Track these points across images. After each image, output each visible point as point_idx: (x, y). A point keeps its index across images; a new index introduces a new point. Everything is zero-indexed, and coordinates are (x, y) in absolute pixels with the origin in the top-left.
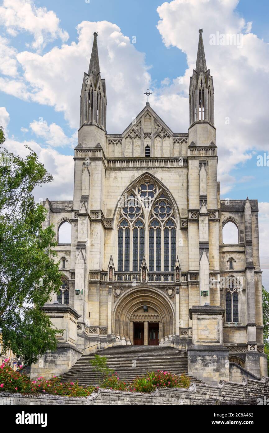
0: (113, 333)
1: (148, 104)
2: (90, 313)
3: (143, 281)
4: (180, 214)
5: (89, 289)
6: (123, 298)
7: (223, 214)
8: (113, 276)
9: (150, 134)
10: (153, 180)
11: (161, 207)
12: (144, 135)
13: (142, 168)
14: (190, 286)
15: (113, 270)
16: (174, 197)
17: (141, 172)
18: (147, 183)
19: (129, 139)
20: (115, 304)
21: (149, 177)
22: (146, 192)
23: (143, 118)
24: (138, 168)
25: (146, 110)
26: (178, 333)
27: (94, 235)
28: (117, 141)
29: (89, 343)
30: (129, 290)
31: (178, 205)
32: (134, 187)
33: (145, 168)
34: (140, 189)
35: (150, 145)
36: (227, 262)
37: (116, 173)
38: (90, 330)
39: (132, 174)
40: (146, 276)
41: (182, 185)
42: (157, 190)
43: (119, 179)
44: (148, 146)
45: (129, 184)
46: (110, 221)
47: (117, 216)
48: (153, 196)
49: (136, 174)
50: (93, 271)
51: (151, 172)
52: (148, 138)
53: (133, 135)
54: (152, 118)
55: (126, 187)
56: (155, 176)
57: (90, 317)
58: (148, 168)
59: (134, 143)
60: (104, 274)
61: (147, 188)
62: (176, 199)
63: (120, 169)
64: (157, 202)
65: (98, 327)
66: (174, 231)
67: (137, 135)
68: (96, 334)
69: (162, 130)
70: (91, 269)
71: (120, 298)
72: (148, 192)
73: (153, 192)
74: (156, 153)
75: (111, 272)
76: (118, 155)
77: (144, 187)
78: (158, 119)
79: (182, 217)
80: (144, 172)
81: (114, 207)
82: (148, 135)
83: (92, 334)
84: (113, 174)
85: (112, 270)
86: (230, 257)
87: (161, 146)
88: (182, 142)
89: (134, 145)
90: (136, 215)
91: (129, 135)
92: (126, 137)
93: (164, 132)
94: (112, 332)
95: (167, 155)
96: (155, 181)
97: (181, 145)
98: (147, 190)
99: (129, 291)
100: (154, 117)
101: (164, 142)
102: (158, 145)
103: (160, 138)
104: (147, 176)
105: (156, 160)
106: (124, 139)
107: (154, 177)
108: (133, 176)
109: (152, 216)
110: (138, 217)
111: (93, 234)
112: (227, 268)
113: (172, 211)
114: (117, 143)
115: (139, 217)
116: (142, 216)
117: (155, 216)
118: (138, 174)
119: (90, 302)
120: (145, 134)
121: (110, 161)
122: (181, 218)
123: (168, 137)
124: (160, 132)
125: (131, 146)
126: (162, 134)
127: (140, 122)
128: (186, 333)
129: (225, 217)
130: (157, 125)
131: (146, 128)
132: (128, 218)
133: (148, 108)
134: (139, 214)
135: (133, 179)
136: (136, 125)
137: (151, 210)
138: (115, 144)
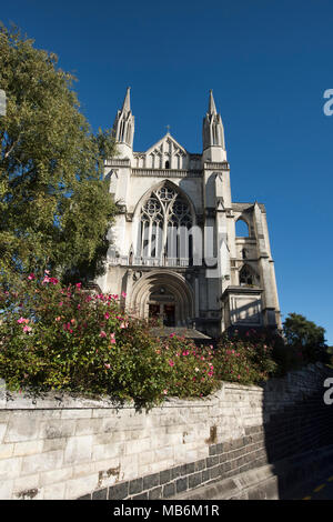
4: (196, 212)
6: (142, 281)
10: (173, 186)
12: (164, 153)
13: (163, 176)
17: (162, 179)
20: (134, 286)
21: (169, 183)
22: (165, 194)
23: (164, 142)
24: (159, 176)
25: (166, 137)
26: (197, 316)
28: (142, 157)
31: (194, 204)
32: (155, 190)
33: (165, 176)
34: (160, 191)
35: (169, 160)
36: (241, 251)
37: (139, 179)
39: (154, 181)
41: (198, 190)
42: (175, 193)
43: (142, 183)
44: (167, 162)
45: (150, 187)
46: (132, 215)
47: (138, 211)
48: (171, 198)
49: (157, 181)
51: (170, 179)
54: (172, 142)
55: (148, 189)
58: (168, 177)
61: (166, 191)
63: (143, 176)
64: (176, 202)
67: (158, 153)
71: (138, 280)
72: (168, 194)
73: (171, 195)
74: (174, 166)
76: (141, 166)
77: (163, 190)
79: (198, 214)
80: (164, 179)
84: (137, 180)
86: (243, 247)
90: (155, 211)
92: (149, 154)
97: (195, 162)
99: (149, 274)
102: (177, 161)
104: (167, 182)
105: (175, 171)
106: (147, 156)
107: (173, 183)
109: (170, 213)
112: (240, 257)
113: (189, 210)
116: (162, 212)
118: (159, 180)
121: (134, 170)
127: (162, 145)
128: (204, 316)
129: (236, 215)
130: (176, 148)
131: (166, 149)
132: (148, 214)
133: (168, 135)
134: (158, 211)
135: (154, 183)
136: (158, 146)
137: (169, 208)
138: (139, 159)
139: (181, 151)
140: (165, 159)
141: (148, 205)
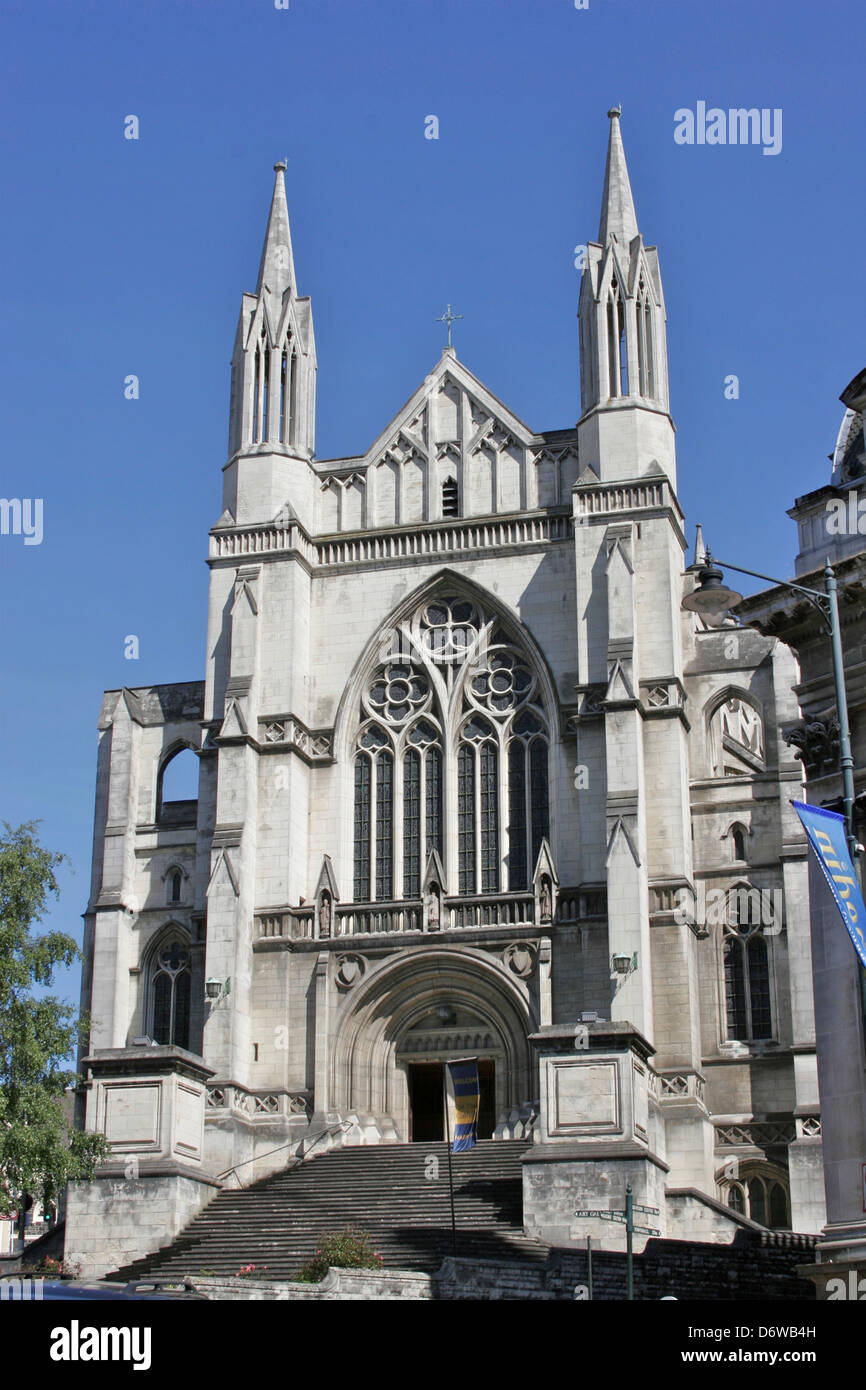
0: (334, 1106)
2: (256, 1046)
3: (429, 930)
4: (560, 693)
5: (256, 970)
6: (366, 989)
7: (703, 681)
8: (333, 921)
9: (457, 444)
10: (469, 590)
11: (497, 674)
12: (436, 449)
13: (430, 560)
14: (585, 934)
15: (334, 902)
16: (539, 638)
17: (427, 571)
18: (449, 601)
19: (386, 467)
20: (342, 1011)
21: (453, 583)
23: (433, 396)
24: (415, 562)
25: (441, 373)
27: (269, 794)
28: (351, 480)
29: (254, 1148)
30: (385, 961)
31: (551, 664)
32: (406, 619)
33: (439, 556)
34: (427, 620)
35: (456, 477)
36: (724, 837)
37: (344, 581)
38: (258, 1104)
39: (398, 580)
40: (442, 913)
41: (564, 599)
42: (483, 621)
43: (355, 598)
44: (448, 483)
45: (386, 613)
46: (326, 737)
47: (350, 717)
49: (409, 579)
50: (268, 911)
51: (459, 568)
52: (449, 457)
53: (398, 454)
54: (464, 392)
55: (379, 622)
56: (473, 578)
57: (256, 1059)
58: (451, 558)
59: (402, 478)
60: (304, 915)
61: (450, 616)
62: (543, 646)
63: (357, 568)
65: (284, 1092)
66: (540, 751)
67: (414, 452)
68: (277, 1116)
69: (496, 428)
70: (262, 906)
71: (355, 989)
75: (324, 909)
76: (351, 523)
77: (438, 613)
78: (481, 395)
79: (563, 701)
80: (436, 568)
81: (340, 689)
82: (448, 448)
83: (263, 1116)
84: (336, 584)
85: (329, 903)
86: (735, 820)
87: (494, 476)
88: (561, 459)
89: (404, 485)
90: (412, 707)
91: (388, 457)
92: (377, 461)
93: (503, 434)
94: (332, 1104)
97: (559, 468)
98: (450, 624)
99: (384, 965)
100: (469, 392)
101: (499, 466)
102: (484, 475)
103: (488, 454)
104: (445, 581)
105: (479, 526)
106: (372, 472)
107: (471, 584)
108: (402, 585)
109: (466, 706)
110: (421, 712)
111: (266, 791)
112: (725, 859)
113: (533, 684)
114: (351, 484)
115: (425, 715)
116: (436, 709)
117: (478, 706)
118: (416, 577)
119: (257, 1012)
120: (439, 445)
121: (323, 545)
122: (560, 707)
123: (516, 446)
124: (490, 435)
126: (496, 441)
127: (425, 410)
129: (712, 687)
130: (481, 413)
131: (442, 427)
132: (388, 721)
133: (450, 364)
134: (422, 704)
135: (401, 594)
136: (410, 421)
137: (463, 687)
138: (344, 489)
139: (500, 429)
140: (443, 470)
141: (385, 684)
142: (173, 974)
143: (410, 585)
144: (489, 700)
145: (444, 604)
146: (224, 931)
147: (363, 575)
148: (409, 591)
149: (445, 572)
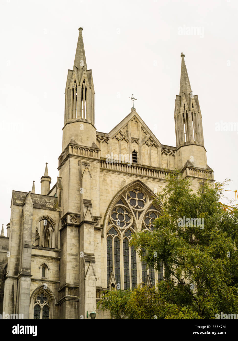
1: (133, 109)
9: (138, 140)
10: (145, 189)
11: (152, 219)
13: (133, 175)
15: (116, 288)
17: (132, 179)
18: (137, 190)
19: (115, 139)
21: (140, 185)
22: (135, 200)
23: (130, 122)
24: (128, 174)
25: (133, 115)
28: (103, 140)
32: (124, 193)
33: (136, 175)
34: (129, 195)
35: (137, 150)
37: (105, 174)
39: (123, 179)
42: (148, 200)
43: (108, 181)
44: (134, 152)
45: (119, 189)
47: (107, 222)
48: (143, 206)
49: (126, 179)
51: (142, 180)
52: (134, 143)
53: (119, 136)
54: (139, 123)
55: (117, 192)
56: (147, 185)
58: (140, 176)
59: (121, 145)
61: (137, 196)
63: (110, 170)
64: (148, 213)
67: (124, 138)
69: (150, 138)
72: (138, 201)
73: (142, 202)
74: (144, 161)
77: (133, 193)
78: (145, 127)
80: (136, 179)
81: (104, 212)
82: (136, 140)
87: (149, 154)
88: (170, 155)
89: (122, 148)
91: (115, 136)
92: (113, 137)
93: (152, 141)
95: (155, 165)
96: (146, 191)
97: (169, 158)
98: (137, 199)
100: (141, 124)
101: (152, 151)
102: (146, 153)
103: (147, 146)
104: (138, 184)
106: (110, 140)
107: (146, 187)
108: (124, 181)
109: (144, 228)
110: (129, 226)
114: (103, 142)
115: (131, 227)
117: (147, 229)
118: (129, 180)
120: (132, 138)
123: (155, 146)
124: (148, 140)
125: (118, 147)
126: (149, 143)
127: (127, 125)
130: (144, 132)
131: (132, 133)
132: (118, 227)
133: (135, 113)
134: (129, 224)
135: (124, 185)
136: (123, 128)
137: (143, 221)
138: (101, 143)
140: (133, 147)
141: (117, 214)
142: (42, 306)
143: (126, 182)
144: (150, 227)
145: (135, 191)
146: (92, 294)
147: (111, 174)
148: (127, 184)
149: (138, 181)
